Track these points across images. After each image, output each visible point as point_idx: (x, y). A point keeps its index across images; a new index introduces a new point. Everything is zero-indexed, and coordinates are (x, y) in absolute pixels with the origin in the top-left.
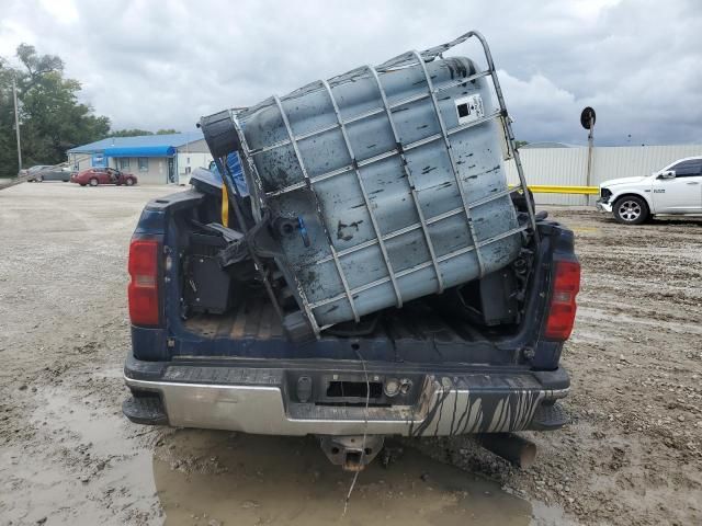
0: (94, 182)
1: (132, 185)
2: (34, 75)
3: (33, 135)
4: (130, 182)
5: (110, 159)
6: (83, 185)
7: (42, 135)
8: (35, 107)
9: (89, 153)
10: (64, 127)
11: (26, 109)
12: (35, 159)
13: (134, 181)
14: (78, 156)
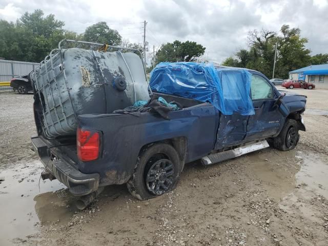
0: (292, 87)
1: (312, 89)
2: (286, 38)
3: (281, 65)
4: (311, 87)
5: (307, 76)
6: (287, 88)
7: (284, 65)
8: (285, 52)
9: (298, 73)
10: (295, 61)
11: (281, 54)
12: (280, 76)
13: (313, 87)
14: (293, 75)
